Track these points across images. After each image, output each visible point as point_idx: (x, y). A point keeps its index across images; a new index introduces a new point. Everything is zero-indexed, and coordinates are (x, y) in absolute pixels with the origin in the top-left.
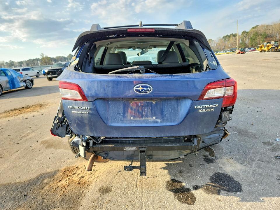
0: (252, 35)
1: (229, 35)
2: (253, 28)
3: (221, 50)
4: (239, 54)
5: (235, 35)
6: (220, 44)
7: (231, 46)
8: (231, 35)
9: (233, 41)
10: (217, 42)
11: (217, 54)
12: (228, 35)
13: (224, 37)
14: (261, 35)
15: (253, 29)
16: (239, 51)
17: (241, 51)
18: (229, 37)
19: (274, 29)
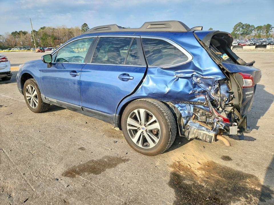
0: (42, 35)
1: (18, 32)
2: (42, 28)
3: (12, 46)
4: (39, 52)
5: (25, 33)
6: (10, 40)
7: (23, 44)
8: (20, 32)
9: (24, 39)
10: (6, 38)
11: (11, 50)
12: (16, 32)
13: (13, 33)
14: (50, 36)
15: (42, 30)
16: (38, 50)
17: (41, 50)
18: (19, 34)
19: (59, 33)
